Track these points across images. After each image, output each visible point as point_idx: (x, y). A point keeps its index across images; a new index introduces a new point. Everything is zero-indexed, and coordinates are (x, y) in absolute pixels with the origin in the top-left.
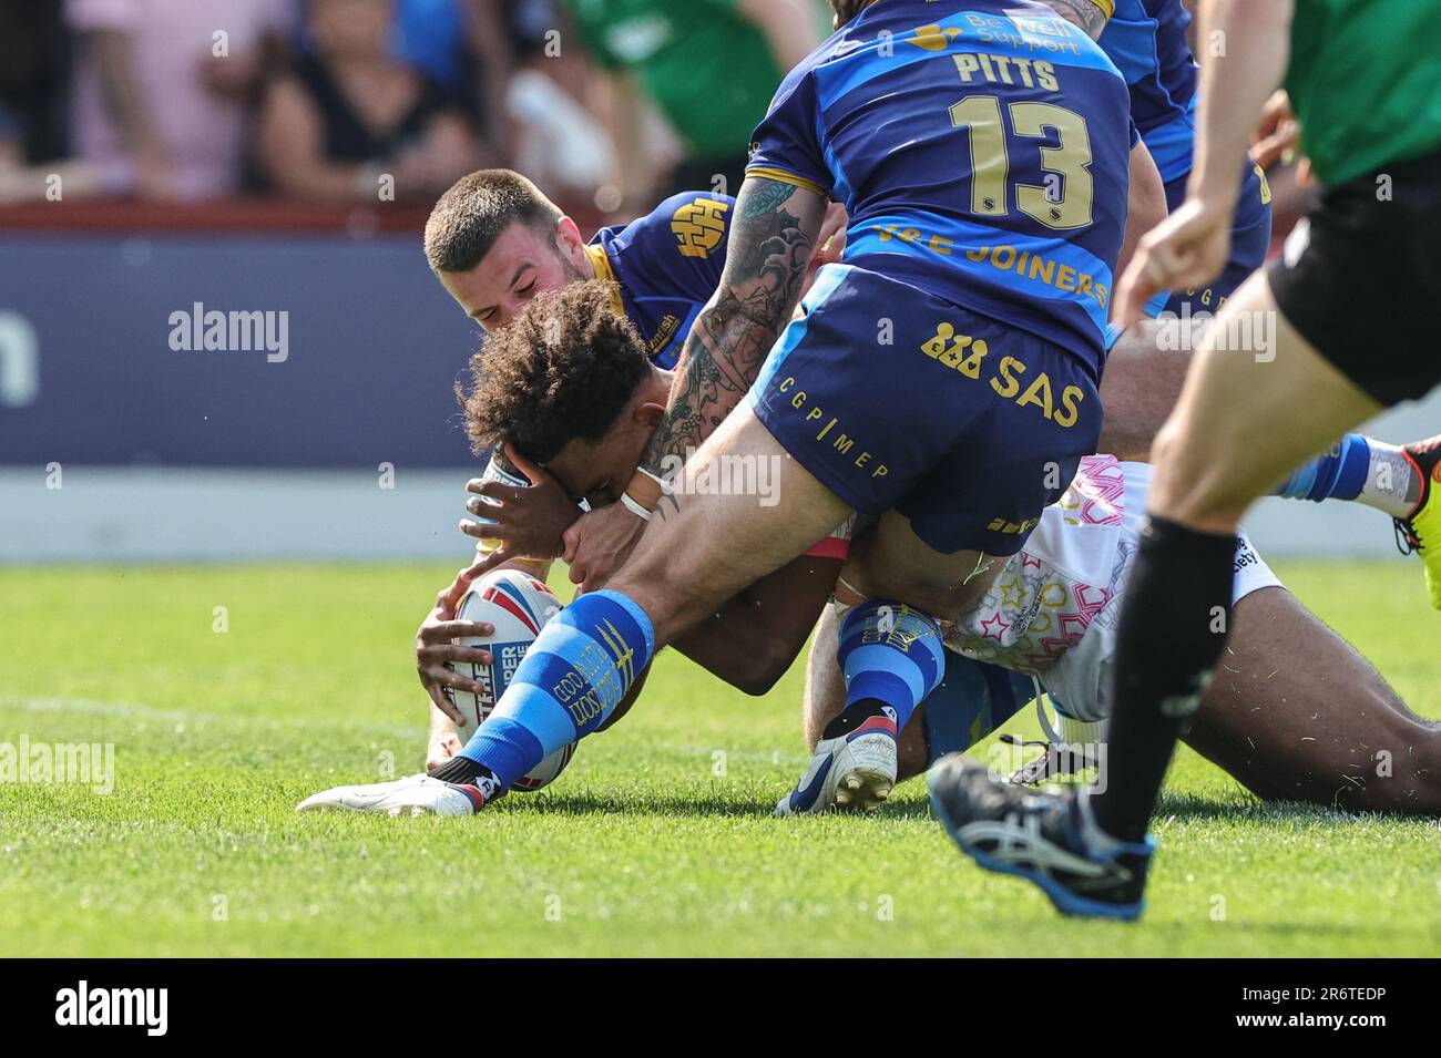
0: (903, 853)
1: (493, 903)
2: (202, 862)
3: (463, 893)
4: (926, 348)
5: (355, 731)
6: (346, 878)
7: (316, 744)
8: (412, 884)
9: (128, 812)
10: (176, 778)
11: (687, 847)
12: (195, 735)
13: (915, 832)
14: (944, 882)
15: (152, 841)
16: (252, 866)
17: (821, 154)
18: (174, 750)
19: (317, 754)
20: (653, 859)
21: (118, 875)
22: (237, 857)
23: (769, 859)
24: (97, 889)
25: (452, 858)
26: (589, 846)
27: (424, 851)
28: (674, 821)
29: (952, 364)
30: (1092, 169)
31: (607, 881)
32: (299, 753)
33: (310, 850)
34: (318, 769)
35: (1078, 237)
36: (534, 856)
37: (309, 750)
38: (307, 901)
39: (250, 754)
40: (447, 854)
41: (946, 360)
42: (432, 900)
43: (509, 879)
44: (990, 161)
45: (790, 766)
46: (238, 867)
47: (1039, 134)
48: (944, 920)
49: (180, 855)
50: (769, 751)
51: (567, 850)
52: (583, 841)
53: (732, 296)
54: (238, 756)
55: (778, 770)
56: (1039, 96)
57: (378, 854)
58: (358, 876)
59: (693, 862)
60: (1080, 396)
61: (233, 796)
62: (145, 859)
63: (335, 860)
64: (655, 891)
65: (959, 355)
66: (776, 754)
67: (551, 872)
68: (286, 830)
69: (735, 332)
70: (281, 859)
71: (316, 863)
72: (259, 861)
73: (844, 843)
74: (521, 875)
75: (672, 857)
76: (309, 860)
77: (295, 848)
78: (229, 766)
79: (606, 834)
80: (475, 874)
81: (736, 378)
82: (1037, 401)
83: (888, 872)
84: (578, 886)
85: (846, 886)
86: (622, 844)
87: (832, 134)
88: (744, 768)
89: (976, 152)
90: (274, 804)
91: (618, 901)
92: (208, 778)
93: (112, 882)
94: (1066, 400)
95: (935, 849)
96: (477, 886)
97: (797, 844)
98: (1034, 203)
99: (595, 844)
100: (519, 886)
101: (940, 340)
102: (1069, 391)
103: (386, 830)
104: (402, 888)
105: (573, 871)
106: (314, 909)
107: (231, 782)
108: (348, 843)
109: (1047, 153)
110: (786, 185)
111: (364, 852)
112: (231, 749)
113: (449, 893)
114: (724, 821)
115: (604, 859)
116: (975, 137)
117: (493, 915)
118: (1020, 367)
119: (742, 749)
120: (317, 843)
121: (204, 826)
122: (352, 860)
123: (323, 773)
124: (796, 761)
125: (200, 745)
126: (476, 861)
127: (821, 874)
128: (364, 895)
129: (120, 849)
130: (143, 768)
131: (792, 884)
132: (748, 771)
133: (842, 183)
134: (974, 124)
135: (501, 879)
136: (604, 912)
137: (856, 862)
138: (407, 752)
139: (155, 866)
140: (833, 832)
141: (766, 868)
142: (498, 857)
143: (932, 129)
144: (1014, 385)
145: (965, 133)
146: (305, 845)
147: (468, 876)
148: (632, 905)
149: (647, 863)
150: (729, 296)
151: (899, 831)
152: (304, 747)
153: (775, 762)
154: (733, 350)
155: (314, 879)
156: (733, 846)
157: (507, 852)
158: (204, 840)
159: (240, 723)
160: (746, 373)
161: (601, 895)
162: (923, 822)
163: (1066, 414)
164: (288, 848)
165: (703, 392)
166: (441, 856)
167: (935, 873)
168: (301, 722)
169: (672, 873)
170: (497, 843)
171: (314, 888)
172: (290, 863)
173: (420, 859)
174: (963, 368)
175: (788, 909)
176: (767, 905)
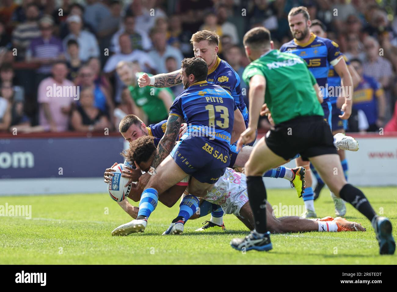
0: (184, 241)
1: (114, 251)
2: (64, 245)
3: (109, 250)
4: (203, 148)
5: (90, 222)
6: (89, 248)
7: (83, 225)
8: (100, 248)
9: (51, 237)
10: (59, 231)
11: (147, 241)
12: (62, 224)
13: (186, 237)
14: (191, 246)
15: (55, 242)
16: (73, 246)
17: (182, 112)
18: (59, 226)
19: (83, 226)
20: (141, 243)
21: (50, 248)
22: (70, 245)
23: (161, 243)
24: (46, 250)
25: (107, 244)
26: (130, 241)
27: (102, 243)
28: (145, 237)
29: (207, 151)
30: (229, 117)
31: (133, 247)
32: (80, 226)
33: (82, 243)
34: (84, 229)
35: (226, 130)
36: (121, 243)
37: (82, 226)
38: (82, 252)
39: (72, 227)
40: (106, 243)
41: (206, 150)
42: (104, 251)
43: (117, 247)
44: (212, 116)
45: (165, 227)
46: (70, 246)
47: (220, 111)
48: (192, 252)
49: (60, 244)
50: (161, 224)
51: (126, 242)
52: (129, 240)
53: (166, 137)
54: (70, 227)
55: (162, 227)
56: (220, 104)
57: (94, 244)
58: (91, 247)
59: (148, 244)
60: (227, 158)
61: (69, 234)
62: (54, 245)
63: (87, 245)
64: (142, 249)
65: (209, 150)
66: (162, 225)
67: (124, 246)
68: (78, 240)
69: (167, 143)
70: (77, 245)
71: (83, 245)
72: (74, 245)
73: (174, 240)
74: (119, 246)
75: (144, 243)
76: (82, 245)
77: (80, 243)
78: (68, 229)
79: (133, 239)
80: (111, 246)
81: (167, 151)
82: (220, 158)
83: (182, 245)
84: (129, 248)
85: (175, 247)
86: (136, 241)
87: (184, 109)
88: (157, 227)
89: (210, 115)
90: (76, 235)
91: (136, 251)
92: (65, 231)
93: (48, 249)
94: (225, 158)
95: (190, 240)
96: (111, 249)
97: (166, 240)
98: (219, 124)
99: (131, 241)
100: (118, 248)
101: (206, 146)
102: (226, 156)
103: (95, 239)
104: (98, 249)
105: (128, 246)
106: (83, 253)
107: (69, 232)
108: (89, 242)
109: (221, 115)
110: (177, 116)
111: (92, 243)
112: (69, 226)
113: (107, 250)
114: (153, 236)
115: (133, 243)
116: (209, 112)
117: (114, 253)
118: (218, 152)
119: (156, 224)
120: (84, 242)
121: (64, 239)
122: (90, 245)
123: (84, 230)
124: (165, 226)
125: (63, 226)
126: (111, 244)
127: (170, 245)
128: (92, 250)
129: (50, 244)
130: (54, 230)
131: (165, 247)
132: (157, 228)
133: (186, 118)
134: (209, 110)
135: (115, 247)
136: (133, 252)
137: (176, 243)
138: (99, 226)
139: (56, 246)
140: (172, 238)
141: (161, 244)
142: (115, 243)
143: (202, 110)
144: (217, 155)
145: (208, 111)
146: (82, 242)
147: (110, 247)
148: (138, 251)
149: (141, 244)
150: (166, 136)
151: (183, 237)
152: (81, 225)
153: (162, 226)
154: (167, 146)
155: (83, 248)
156: (155, 241)
157: (116, 243)
158: (64, 242)
159: (70, 221)
160: (169, 150)
161: (133, 249)
162: (188, 236)
163: (225, 161)
164: (79, 243)
165: (162, 154)
166: (105, 243)
167: (190, 244)
168: (80, 221)
169: (145, 245)
170: (115, 241)
171: (83, 250)
172: (79, 245)
173: (102, 244)
174: (209, 152)
175: (165, 251)
176: (161, 251)
